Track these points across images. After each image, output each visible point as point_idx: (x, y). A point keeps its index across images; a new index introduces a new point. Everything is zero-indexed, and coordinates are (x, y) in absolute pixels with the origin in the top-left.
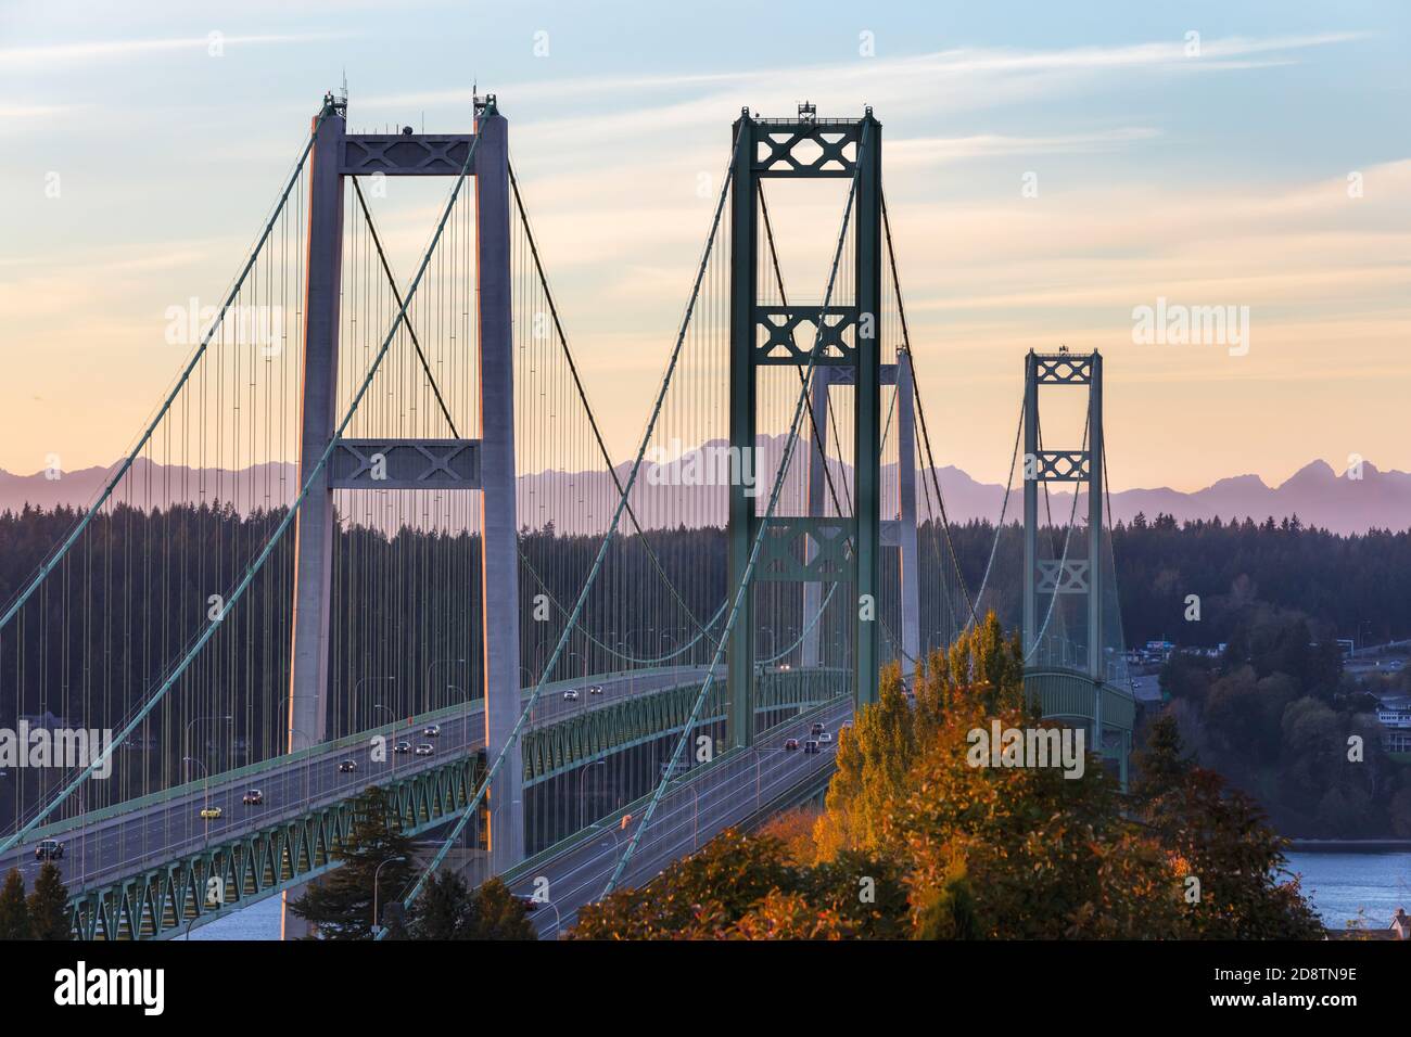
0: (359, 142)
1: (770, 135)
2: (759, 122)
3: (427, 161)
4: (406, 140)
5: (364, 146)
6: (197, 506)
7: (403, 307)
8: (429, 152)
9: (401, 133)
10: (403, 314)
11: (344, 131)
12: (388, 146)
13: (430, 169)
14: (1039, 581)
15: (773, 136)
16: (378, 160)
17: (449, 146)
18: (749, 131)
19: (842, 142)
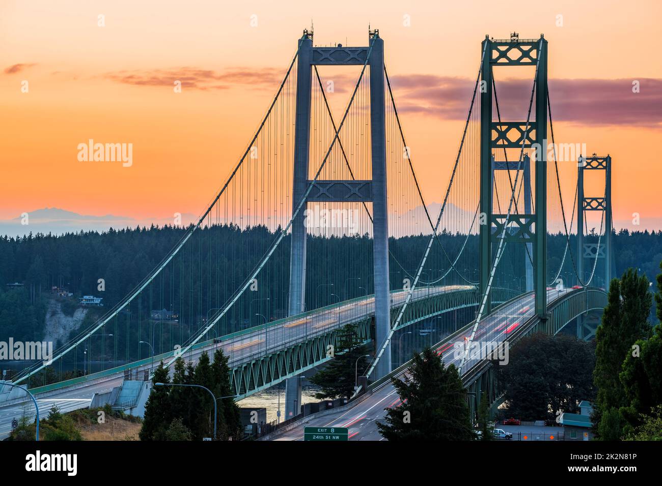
0: (318, 50)
1: (498, 47)
2: (493, 42)
3: (348, 59)
4: (339, 50)
5: (322, 52)
6: (223, 225)
7: (337, 133)
8: (349, 54)
9: (337, 46)
10: (337, 136)
11: (312, 45)
12: (332, 52)
13: (350, 62)
14: (584, 253)
15: (499, 47)
16: (327, 58)
17: (359, 52)
18: (489, 45)
19: (531, 50)
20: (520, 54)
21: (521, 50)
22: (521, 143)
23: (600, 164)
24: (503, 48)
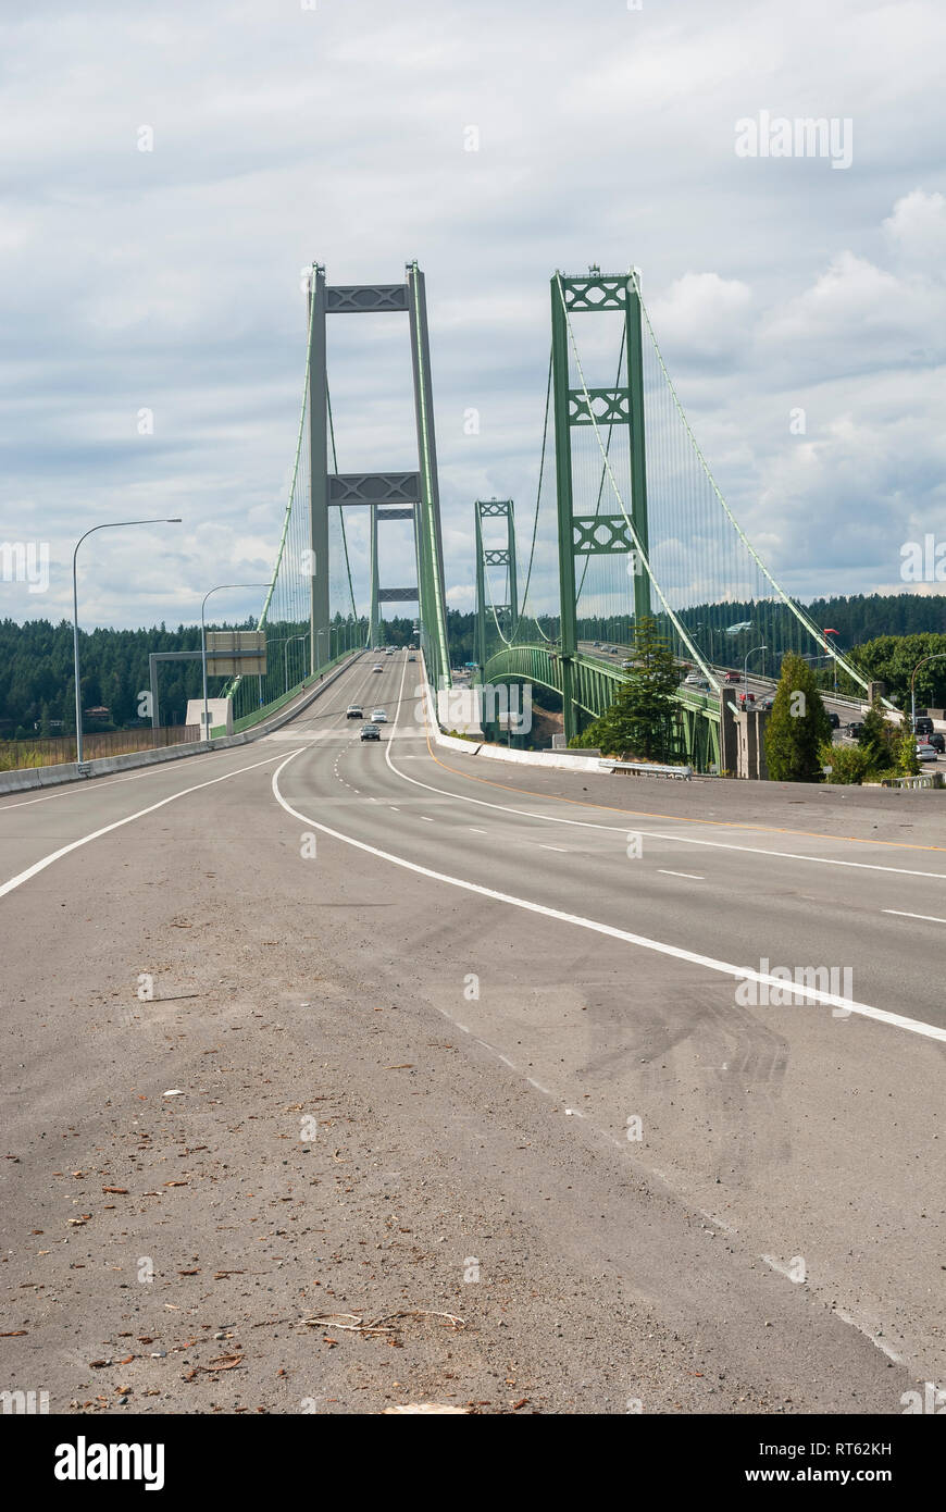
0: (334, 291)
2: (567, 278)
3: (379, 302)
8: (380, 296)
11: (326, 285)
15: (575, 286)
18: (560, 284)
19: (617, 289)
20: (603, 295)
21: (604, 289)
22: (609, 417)
23: (501, 509)
24: (580, 287)
